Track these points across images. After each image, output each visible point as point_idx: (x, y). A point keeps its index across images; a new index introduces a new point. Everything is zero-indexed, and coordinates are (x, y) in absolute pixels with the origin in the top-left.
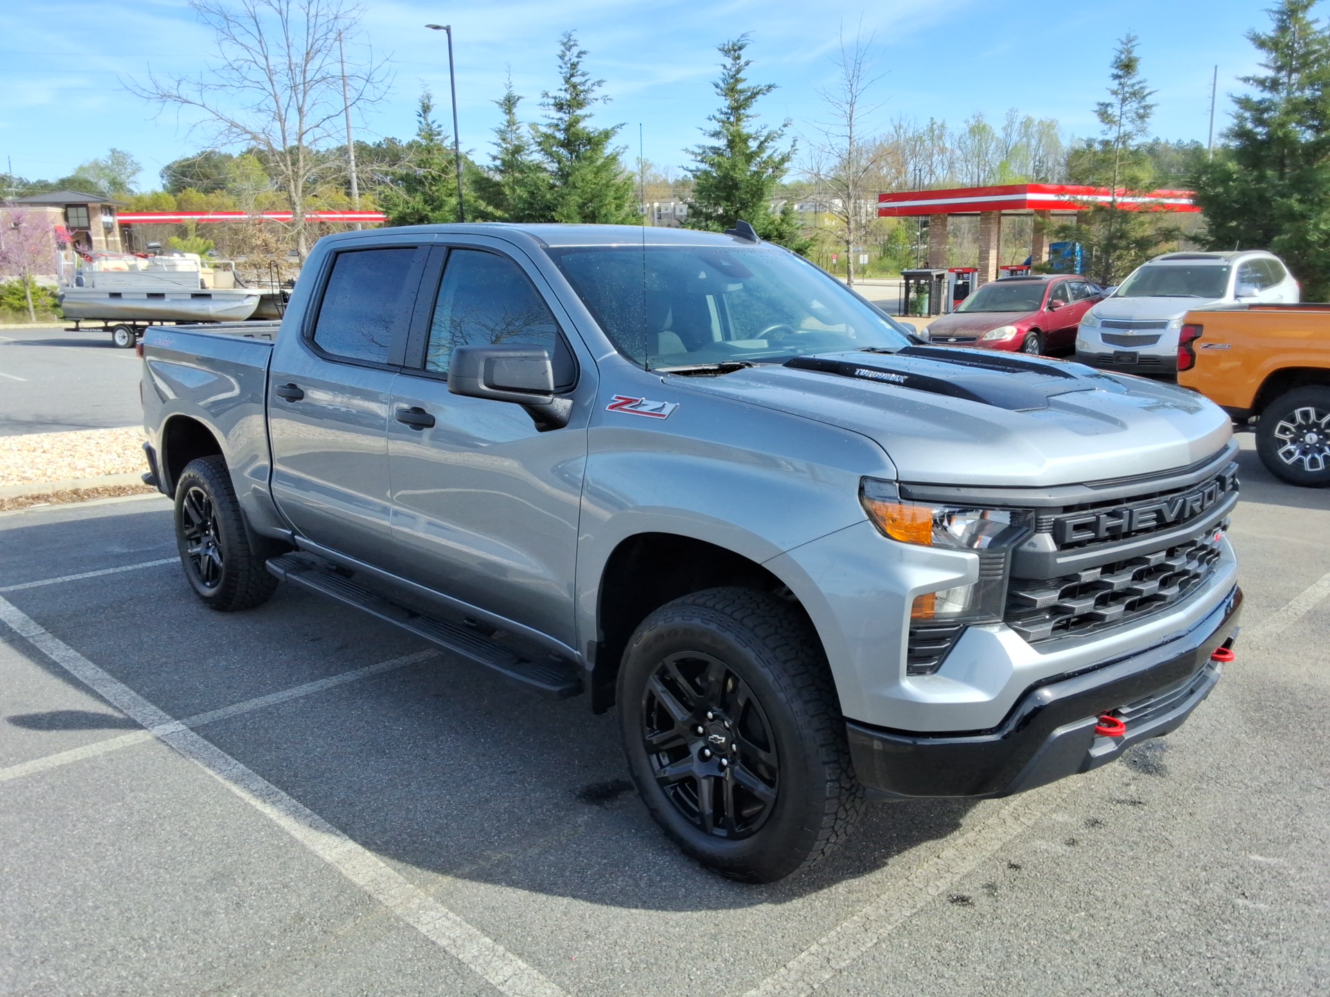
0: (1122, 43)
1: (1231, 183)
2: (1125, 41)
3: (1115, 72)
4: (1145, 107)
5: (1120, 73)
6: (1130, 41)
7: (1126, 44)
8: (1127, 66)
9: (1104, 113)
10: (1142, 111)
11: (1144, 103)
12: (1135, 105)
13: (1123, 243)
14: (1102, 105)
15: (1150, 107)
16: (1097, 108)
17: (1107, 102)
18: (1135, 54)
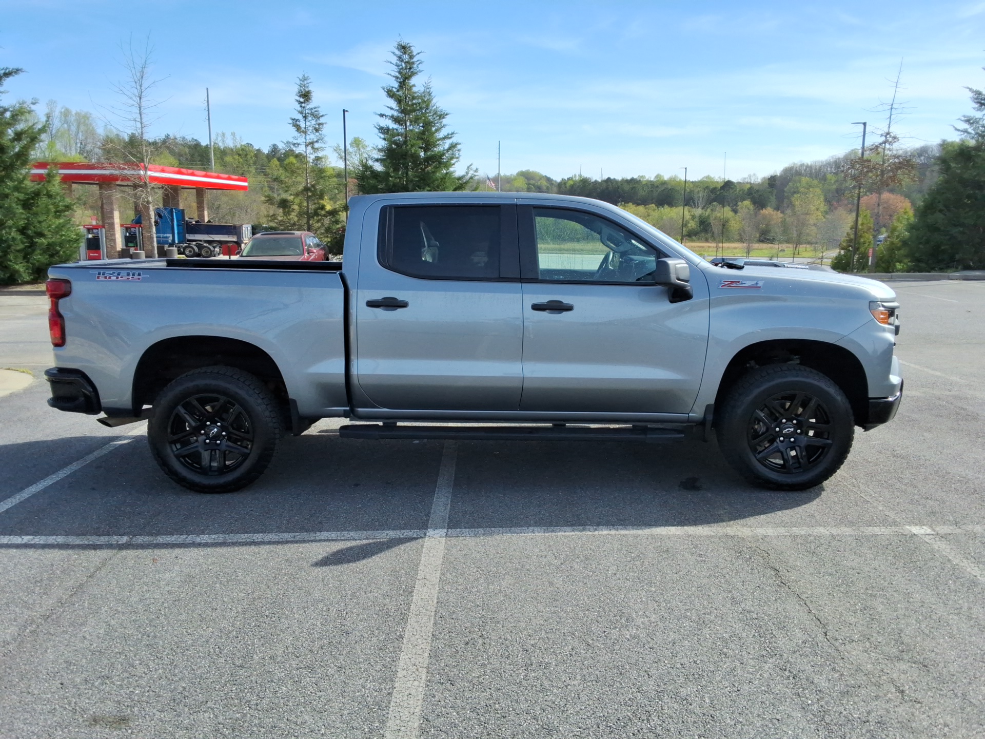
0: (301, 80)
1: (391, 179)
2: (301, 78)
3: (298, 98)
4: (319, 124)
5: (302, 100)
6: (305, 80)
7: (303, 81)
8: (306, 96)
9: (296, 124)
10: (317, 126)
11: (319, 122)
12: (313, 122)
13: (323, 212)
14: (293, 119)
15: (322, 124)
16: (291, 121)
17: (297, 118)
18: (310, 88)
